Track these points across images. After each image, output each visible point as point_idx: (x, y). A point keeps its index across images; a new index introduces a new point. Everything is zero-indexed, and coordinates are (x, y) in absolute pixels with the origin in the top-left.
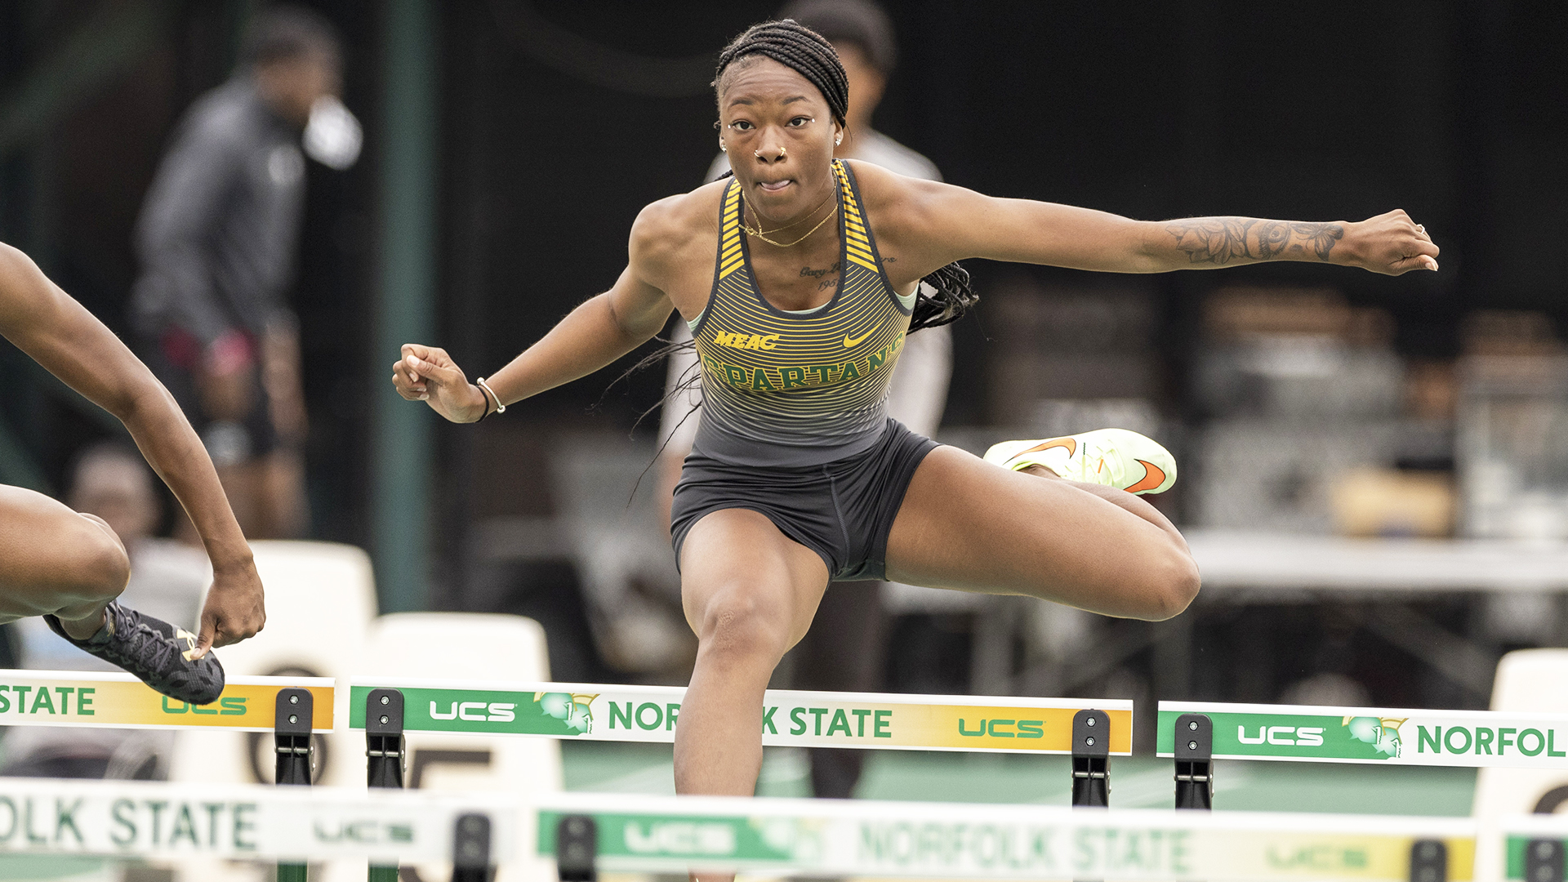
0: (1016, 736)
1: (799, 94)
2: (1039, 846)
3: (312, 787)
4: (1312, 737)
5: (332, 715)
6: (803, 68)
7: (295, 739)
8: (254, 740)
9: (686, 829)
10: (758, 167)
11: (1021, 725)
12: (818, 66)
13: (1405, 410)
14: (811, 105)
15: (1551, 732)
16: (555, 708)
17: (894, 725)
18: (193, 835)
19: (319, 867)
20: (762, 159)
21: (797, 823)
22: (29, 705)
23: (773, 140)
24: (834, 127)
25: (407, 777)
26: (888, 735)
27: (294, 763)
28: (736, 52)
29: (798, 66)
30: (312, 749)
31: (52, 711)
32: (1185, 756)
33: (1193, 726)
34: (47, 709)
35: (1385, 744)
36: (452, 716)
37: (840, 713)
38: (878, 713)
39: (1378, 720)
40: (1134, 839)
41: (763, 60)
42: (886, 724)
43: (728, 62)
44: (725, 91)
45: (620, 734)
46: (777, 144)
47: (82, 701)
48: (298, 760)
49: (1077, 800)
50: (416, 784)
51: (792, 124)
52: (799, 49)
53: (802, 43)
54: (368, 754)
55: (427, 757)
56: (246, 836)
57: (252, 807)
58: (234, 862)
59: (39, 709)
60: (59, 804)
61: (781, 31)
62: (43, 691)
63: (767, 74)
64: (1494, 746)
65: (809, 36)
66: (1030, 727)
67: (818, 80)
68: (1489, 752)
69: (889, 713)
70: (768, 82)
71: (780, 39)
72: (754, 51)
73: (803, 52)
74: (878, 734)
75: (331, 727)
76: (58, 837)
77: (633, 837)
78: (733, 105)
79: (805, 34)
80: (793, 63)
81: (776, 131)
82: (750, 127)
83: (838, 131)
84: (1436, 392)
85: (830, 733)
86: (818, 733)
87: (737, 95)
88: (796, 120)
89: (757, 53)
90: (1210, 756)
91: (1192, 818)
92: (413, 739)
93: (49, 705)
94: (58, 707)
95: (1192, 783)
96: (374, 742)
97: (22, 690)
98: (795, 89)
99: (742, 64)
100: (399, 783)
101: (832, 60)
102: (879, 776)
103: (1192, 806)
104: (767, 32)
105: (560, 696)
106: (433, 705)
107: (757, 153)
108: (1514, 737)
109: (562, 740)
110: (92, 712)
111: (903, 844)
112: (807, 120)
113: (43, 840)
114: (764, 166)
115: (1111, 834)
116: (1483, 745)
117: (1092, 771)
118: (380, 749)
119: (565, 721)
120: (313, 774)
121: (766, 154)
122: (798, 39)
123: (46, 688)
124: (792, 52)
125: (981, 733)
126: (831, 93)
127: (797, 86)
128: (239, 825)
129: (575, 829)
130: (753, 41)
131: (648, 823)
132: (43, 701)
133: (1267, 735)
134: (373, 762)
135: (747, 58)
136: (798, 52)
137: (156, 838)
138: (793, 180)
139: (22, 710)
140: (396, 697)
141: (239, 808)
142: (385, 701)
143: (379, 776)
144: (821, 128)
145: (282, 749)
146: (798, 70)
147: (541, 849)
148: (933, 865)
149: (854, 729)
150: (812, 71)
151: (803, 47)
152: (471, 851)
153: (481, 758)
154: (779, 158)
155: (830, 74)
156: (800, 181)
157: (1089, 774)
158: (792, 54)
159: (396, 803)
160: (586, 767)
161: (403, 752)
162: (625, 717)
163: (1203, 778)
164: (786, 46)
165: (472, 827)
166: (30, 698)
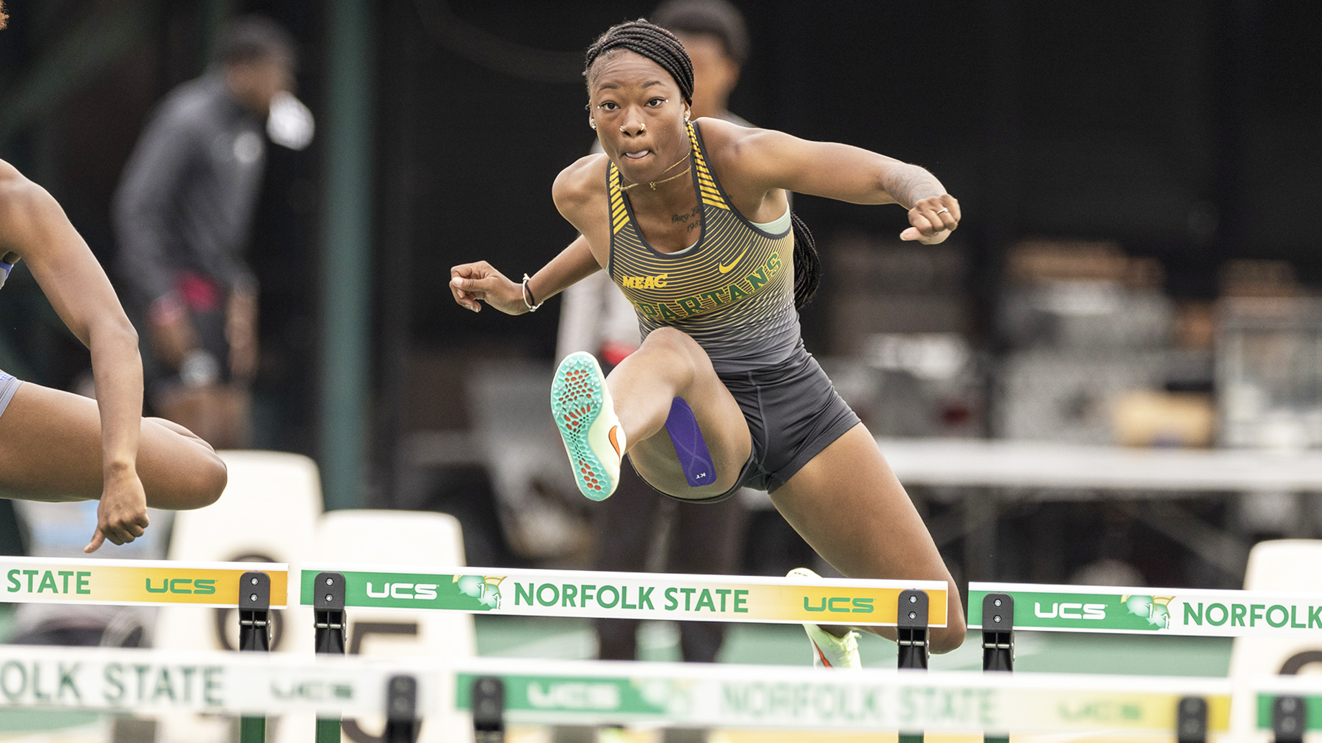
0: (851, 611)
1: (655, 79)
2: (870, 702)
3: (270, 652)
4: (1095, 612)
5: (286, 594)
6: (658, 58)
7: (255, 615)
8: (221, 616)
9: (579, 688)
10: (623, 140)
11: (855, 602)
12: (670, 56)
13: (1172, 342)
14: (665, 89)
15: (1294, 608)
16: (470, 588)
17: (751, 602)
18: (171, 693)
19: (276, 720)
20: (626, 133)
21: (671, 683)
22: (36, 585)
23: (635, 118)
24: (683, 106)
25: (347, 645)
26: (745, 610)
27: (255, 633)
28: (602, 47)
29: (654, 56)
30: (269, 622)
31: (55, 591)
32: (991, 628)
33: (998, 603)
34: (51, 589)
35: (1156, 618)
36: (385, 595)
37: (706, 592)
38: (738, 592)
39: (1151, 598)
40: (949, 696)
41: (625, 52)
42: (744, 601)
43: (596, 56)
44: (595, 79)
45: (524, 609)
46: (638, 121)
47: (80, 583)
48: (258, 631)
49: (901, 664)
50: (355, 650)
51: (649, 105)
52: (654, 43)
53: (656, 38)
54: (315, 626)
55: (364, 629)
56: (216, 694)
57: (218, 670)
58: (204, 715)
59: (45, 589)
60: (61, 667)
61: (638, 29)
62: (48, 574)
63: (629, 64)
64: (1247, 619)
65: (661, 32)
66: (863, 604)
67: (671, 67)
68: (1242, 624)
69: (746, 592)
70: (631, 70)
71: (638, 36)
72: (617, 46)
73: (658, 45)
74: (737, 610)
75: (285, 604)
76: (60, 694)
77: (535, 695)
78: (601, 89)
79: (657, 31)
80: (650, 54)
81: (637, 110)
82: (616, 107)
83: (686, 109)
84: (1199, 327)
85: (698, 609)
86: (687, 608)
87: (604, 81)
88: (653, 101)
89: (620, 47)
90: (1011, 628)
91: (997, 679)
92: (353, 613)
93: (53, 586)
94: (60, 586)
95: (997, 650)
96: (320, 616)
97: (31, 573)
98: (651, 75)
99: (608, 55)
100: (342, 650)
101: (680, 52)
102: (738, 644)
103: (997, 668)
104: (627, 30)
105: (474, 579)
106: (369, 585)
107: (622, 129)
108: (1263, 612)
109: (475, 614)
110: (88, 592)
111: (758, 700)
112: (662, 100)
113: (48, 697)
114: (628, 139)
115: (930, 692)
116: (1238, 618)
117: (914, 640)
118: (326, 622)
119: (479, 599)
120: (270, 643)
121: (629, 129)
122: (652, 35)
123: (50, 572)
124: (649, 45)
125: (823, 609)
126: (681, 78)
127: (654, 73)
128: (209, 685)
129: (487, 688)
130: (616, 38)
131: (546, 683)
132: (48, 582)
133: (1059, 610)
134: (320, 633)
135: (612, 51)
136: (653, 45)
137: (140, 695)
138: (650, 151)
139: (30, 590)
140: (339, 579)
141: (209, 671)
142: (330, 582)
143: (324, 644)
144: (674, 107)
145: (245, 622)
146: (654, 60)
147: (459, 705)
148: (782, 718)
149: (717, 605)
150: (666, 60)
151: (657, 41)
152: (401, 707)
153: (409, 629)
154: (640, 132)
155: (680, 63)
156: (656, 152)
157: (912, 643)
158: (649, 47)
159: (339, 667)
160: (496, 636)
161: (344, 625)
162: (528, 595)
163: (1007, 646)
164: (644, 41)
165: (402, 687)
166: (37, 580)
